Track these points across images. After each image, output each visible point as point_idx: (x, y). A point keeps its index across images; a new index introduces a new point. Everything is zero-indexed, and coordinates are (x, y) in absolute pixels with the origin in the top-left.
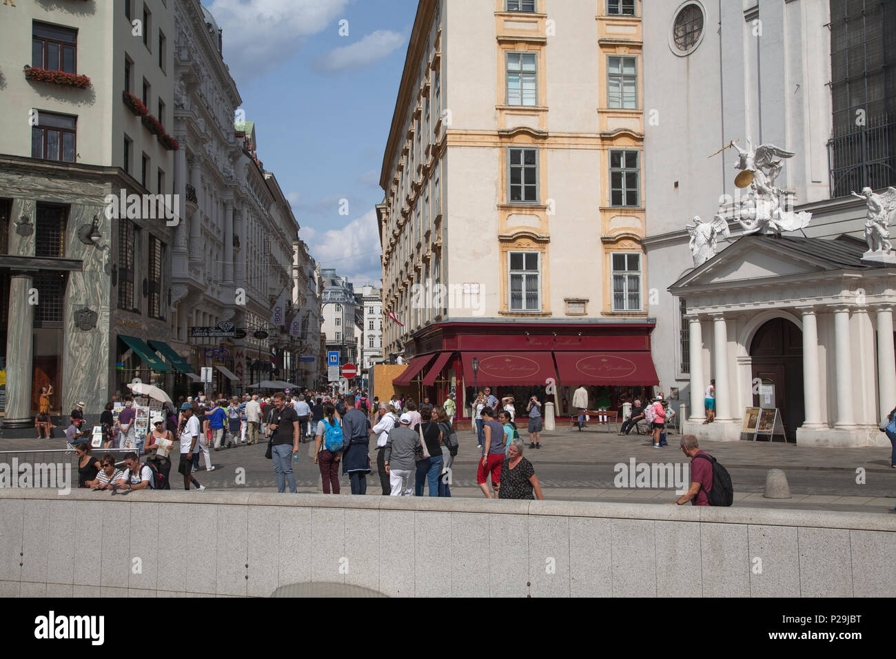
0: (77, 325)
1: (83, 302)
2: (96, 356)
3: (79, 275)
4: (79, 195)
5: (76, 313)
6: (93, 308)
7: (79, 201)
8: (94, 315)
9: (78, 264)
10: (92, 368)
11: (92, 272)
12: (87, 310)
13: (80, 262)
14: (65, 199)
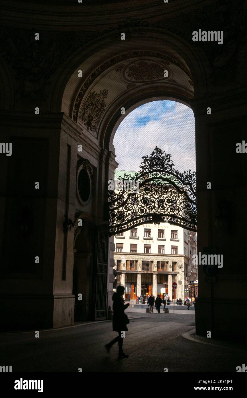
0: (179, 284)
1: (180, 279)
2: (182, 290)
3: (179, 274)
4: (179, 260)
5: (179, 282)
6: (181, 281)
7: (179, 261)
8: (181, 282)
9: (179, 273)
10: (181, 292)
11: (181, 274)
12: (180, 281)
13: (179, 272)
14: (176, 261)
